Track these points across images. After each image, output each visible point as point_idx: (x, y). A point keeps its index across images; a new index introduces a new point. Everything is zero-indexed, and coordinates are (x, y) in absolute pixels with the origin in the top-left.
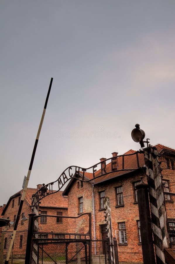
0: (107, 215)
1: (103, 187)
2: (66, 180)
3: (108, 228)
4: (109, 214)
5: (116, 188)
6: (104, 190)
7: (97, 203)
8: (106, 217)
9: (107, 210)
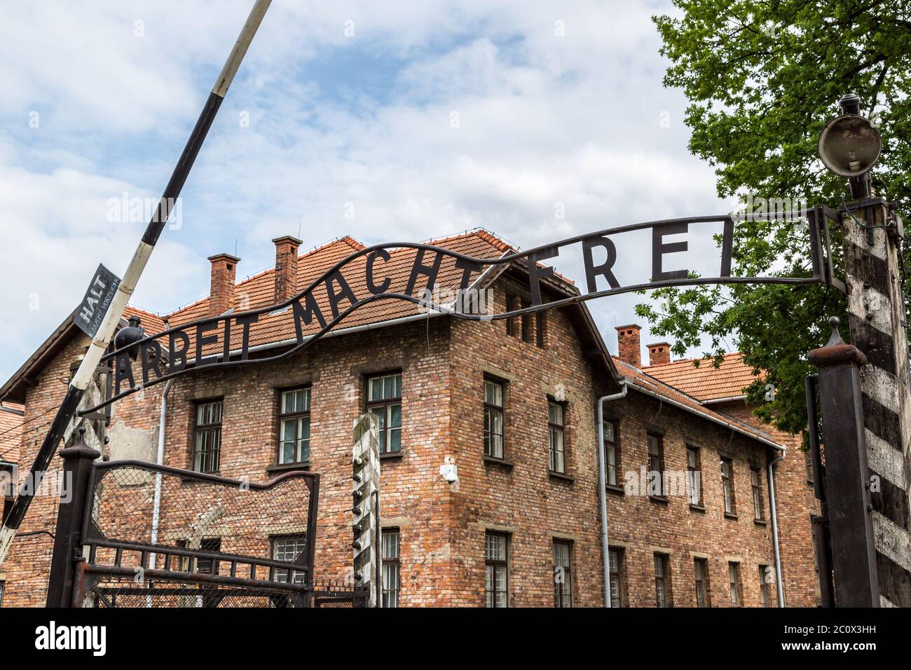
0: (364, 488)
1: (219, 380)
2: (344, 305)
3: (368, 543)
4: (373, 488)
5: (279, 390)
6: (219, 392)
7: (176, 449)
8: (358, 499)
9: (366, 469)
